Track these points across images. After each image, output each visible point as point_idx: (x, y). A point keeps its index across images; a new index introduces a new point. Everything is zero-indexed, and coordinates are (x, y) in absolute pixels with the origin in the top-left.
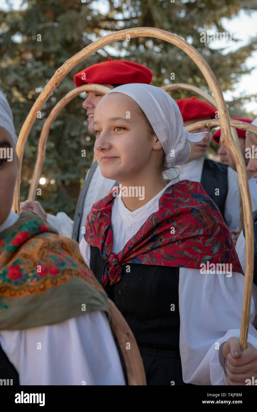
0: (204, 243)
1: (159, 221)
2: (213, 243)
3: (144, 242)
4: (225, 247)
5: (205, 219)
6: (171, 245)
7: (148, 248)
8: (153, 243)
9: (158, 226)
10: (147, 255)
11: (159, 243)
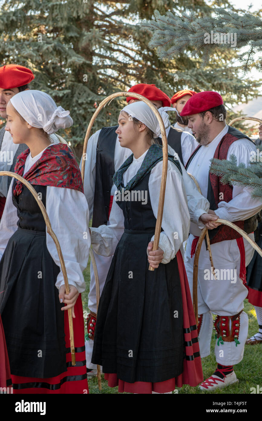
0: (59, 174)
1: (40, 162)
2: (64, 174)
3: (33, 173)
4: (71, 177)
5: (62, 162)
6: (44, 175)
7: (34, 176)
8: (37, 174)
9: (40, 164)
10: (34, 180)
11: (39, 174)
